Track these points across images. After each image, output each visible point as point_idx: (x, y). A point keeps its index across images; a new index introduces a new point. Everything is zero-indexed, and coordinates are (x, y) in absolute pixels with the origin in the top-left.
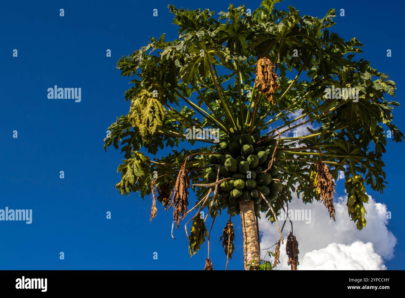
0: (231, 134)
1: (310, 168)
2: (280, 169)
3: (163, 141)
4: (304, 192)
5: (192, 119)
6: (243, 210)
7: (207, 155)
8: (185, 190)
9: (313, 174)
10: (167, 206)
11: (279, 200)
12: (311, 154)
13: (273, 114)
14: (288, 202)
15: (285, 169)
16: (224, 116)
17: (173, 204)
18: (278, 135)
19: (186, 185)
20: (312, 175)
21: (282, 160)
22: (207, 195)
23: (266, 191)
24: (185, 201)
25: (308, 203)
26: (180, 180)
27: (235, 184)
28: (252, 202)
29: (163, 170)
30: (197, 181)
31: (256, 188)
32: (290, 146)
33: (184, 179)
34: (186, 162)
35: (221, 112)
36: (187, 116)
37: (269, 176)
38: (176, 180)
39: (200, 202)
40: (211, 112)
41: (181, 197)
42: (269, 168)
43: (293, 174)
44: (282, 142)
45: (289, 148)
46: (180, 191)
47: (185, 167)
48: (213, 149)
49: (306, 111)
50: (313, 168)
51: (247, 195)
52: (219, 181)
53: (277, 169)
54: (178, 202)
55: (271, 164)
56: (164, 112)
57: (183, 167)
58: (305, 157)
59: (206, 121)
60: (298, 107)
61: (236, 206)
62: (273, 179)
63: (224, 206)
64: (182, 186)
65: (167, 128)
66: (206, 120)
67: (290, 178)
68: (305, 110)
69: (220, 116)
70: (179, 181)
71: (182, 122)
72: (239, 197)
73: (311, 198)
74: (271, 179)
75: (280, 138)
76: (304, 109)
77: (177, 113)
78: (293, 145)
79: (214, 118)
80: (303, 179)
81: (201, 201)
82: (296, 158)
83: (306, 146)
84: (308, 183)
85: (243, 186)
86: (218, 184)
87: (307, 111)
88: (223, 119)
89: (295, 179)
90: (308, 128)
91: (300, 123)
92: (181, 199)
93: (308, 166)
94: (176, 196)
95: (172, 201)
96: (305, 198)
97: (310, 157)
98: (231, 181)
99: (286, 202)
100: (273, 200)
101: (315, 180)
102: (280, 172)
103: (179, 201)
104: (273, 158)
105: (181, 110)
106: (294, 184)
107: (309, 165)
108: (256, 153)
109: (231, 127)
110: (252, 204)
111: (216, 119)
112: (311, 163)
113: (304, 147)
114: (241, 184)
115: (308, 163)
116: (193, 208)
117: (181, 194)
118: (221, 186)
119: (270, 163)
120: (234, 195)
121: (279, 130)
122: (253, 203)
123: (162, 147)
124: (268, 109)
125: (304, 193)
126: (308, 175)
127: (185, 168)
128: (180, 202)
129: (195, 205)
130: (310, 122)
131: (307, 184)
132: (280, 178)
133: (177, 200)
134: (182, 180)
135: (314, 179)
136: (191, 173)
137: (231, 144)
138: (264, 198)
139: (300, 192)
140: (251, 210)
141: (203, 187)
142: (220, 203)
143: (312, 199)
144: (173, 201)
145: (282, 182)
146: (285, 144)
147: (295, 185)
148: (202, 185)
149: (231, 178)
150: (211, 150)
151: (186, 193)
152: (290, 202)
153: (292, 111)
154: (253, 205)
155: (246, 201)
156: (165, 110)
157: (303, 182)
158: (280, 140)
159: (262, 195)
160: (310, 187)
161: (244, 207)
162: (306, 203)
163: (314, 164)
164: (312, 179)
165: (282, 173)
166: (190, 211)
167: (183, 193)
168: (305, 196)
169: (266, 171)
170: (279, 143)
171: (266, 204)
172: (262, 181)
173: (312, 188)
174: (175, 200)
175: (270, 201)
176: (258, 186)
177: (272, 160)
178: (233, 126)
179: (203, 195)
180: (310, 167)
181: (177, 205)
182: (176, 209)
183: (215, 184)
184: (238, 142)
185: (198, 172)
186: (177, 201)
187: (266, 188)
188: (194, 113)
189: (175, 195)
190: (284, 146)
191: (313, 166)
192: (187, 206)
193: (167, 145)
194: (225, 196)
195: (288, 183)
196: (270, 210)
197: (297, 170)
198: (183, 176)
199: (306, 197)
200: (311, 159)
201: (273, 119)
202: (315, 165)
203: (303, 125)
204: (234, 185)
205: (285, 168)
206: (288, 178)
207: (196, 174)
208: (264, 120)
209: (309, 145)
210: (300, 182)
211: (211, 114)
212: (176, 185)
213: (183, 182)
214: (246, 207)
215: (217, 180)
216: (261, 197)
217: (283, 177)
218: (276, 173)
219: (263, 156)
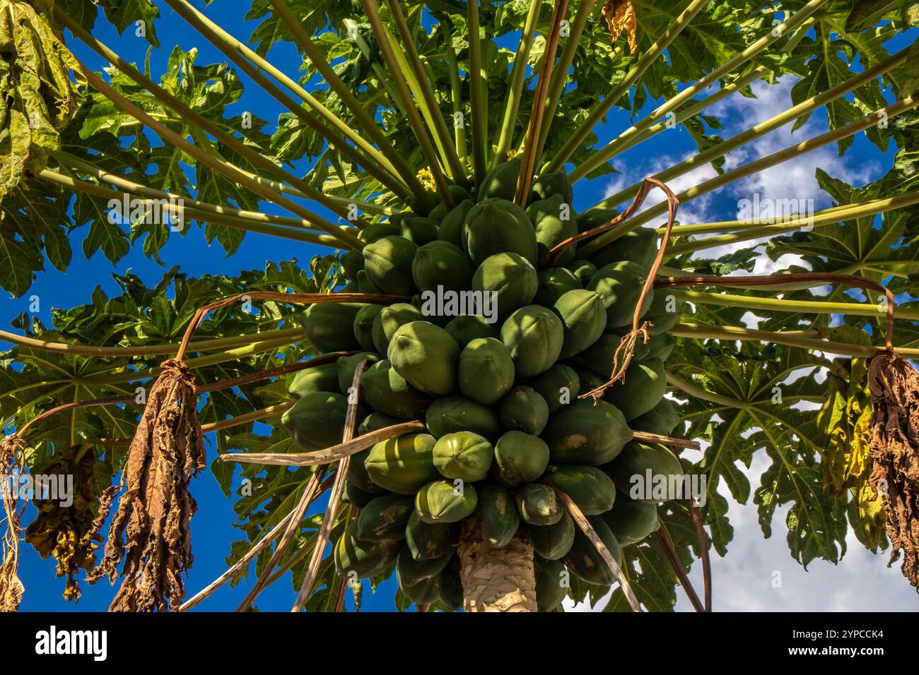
0: (422, 202)
1: (825, 377)
2: (669, 384)
3: (67, 230)
4: (792, 503)
5: (226, 116)
6: (481, 588)
7: (296, 306)
8: (180, 488)
9: (844, 410)
10: (75, 577)
11: (664, 541)
12: (834, 310)
13: (639, 102)
14: (713, 552)
15: (698, 385)
16: (387, 107)
17: (112, 564)
18: (661, 208)
19: (181, 459)
20: (836, 416)
21: (681, 335)
22: (296, 510)
23: (599, 495)
24: (177, 546)
25: (817, 562)
26: (151, 435)
27: (440, 456)
28: (523, 551)
29: (67, 377)
30: (239, 436)
31: (545, 479)
32: (725, 267)
33: (174, 432)
34: (190, 340)
35: (374, 82)
36: (199, 101)
37: (615, 420)
38: (132, 433)
39: (255, 548)
40: (324, 82)
41: (155, 528)
42: (614, 378)
43: (736, 411)
44: (685, 244)
45: (718, 273)
46: (148, 491)
47: (183, 365)
48: (328, 277)
49: (813, 87)
50: (842, 381)
51: (503, 512)
52: (360, 438)
53: (657, 380)
54: (135, 555)
55: (629, 356)
56: (70, 75)
57: (172, 365)
58: (801, 322)
59: (295, 130)
60: (772, 65)
61: (439, 570)
62: (637, 434)
63: (381, 565)
64: (160, 472)
65: (90, 158)
66: (294, 123)
67: (720, 431)
68: (809, 79)
69: (366, 104)
70: (150, 440)
71: (171, 134)
72: (459, 523)
73: (832, 538)
74: (623, 434)
75: (673, 222)
76: (801, 73)
77: (145, 83)
78: (743, 259)
79: (338, 114)
80: (787, 438)
81: (260, 544)
82: (756, 327)
83: (809, 267)
84: (818, 458)
85: (480, 465)
86: (353, 456)
87: (822, 86)
88: (385, 116)
89: (746, 435)
90: (821, 175)
91: (780, 149)
92: (153, 537)
93: (817, 371)
94: (125, 521)
95: (107, 546)
96: (803, 536)
97: (831, 326)
98: (419, 442)
99: (703, 553)
100: (630, 541)
101: (855, 443)
102: (669, 396)
103: (143, 546)
104: (639, 327)
105: (164, 70)
106: (742, 459)
107: (825, 362)
108: (546, 298)
109: (419, 165)
110: (526, 558)
111: (346, 118)
112: (830, 356)
113: (796, 274)
114: (470, 458)
115: (817, 353)
116: (221, 578)
117: (155, 509)
118: (368, 464)
119: (622, 351)
120: (435, 511)
121: (668, 184)
122: (531, 556)
123: (64, 257)
124: (614, 71)
125: (795, 510)
126: (815, 413)
127: (183, 370)
128: (148, 553)
129: (230, 563)
130: (835, 143)
131: (809, 461)
132: (671, 430)
133: (134, 543)
134: (163, 436)
135: (851, 437)
136: (214, 394)
137: (419, 250)
138: (585, 526)
139: (775, 501)
140: (523, 592)
141: (273, 469)
142: (359, 552)
143: (836, 543)
144: (109, 549)
145: (678, 450)
146: (698, 255)
147: (748, 467)
148: (268, 457)
149: (420, 425)
150: (320, 278)
151: (182, 505)
152: (722, 552)
153: (739, 83)
154: (531, 564)
155: (494, 541)
156: (75, 67)
157: (789, 450)
158: (675, 234)
159: (575, 510)
160: (830, 479)
161: (483, 573)
162: (805, 564)
163: (849, 361)
164: (838, 438)
165: (680, 402)
166: (204, 596)
167: (167, 507)
168: (802, 525)
169: (597, 392)
170: (669, 250)
171: (599, 560)
172: (576, 440)
173: (838, 487)
174: (118, 543)
175: (620, 546)
176: (555, 468)
177: (633, 333)
178: (429, 159)
179: (271, 508)
180: (829, 374)
181: (133, 567)
182: (124, 593)
183: (338, 455)
184: (459, 241)
185: (248, 389)
186: (132, 548)
187: (598, 476)
188: (237, 85)
189: (122, 514)
190: (693, 264)
191: (843, 372)
192: (183, 574)
193: (90, 250)
194: (389, 515)
195: (710, 454)
196: (619, 591)
197: (759, 388)
198: (171, 417)
199: (809, 532)
200: (835, 335)
201: (639, 128)
202: (855, 361)
203: (799, 157)
204: (436, 461)
205: (694, 376)
206: (709, 431)
207: (241, 399)
208: (592, 129)
209: (825, 259)
210: (772, 452)
211: (320, 95)
212: (130, 462)
213: (167, 447)
214: (493, 575)
215: (348, 432)
216: (571, 525)
217: (688, 424)
218: (651, 404)
219: (584, 314)
